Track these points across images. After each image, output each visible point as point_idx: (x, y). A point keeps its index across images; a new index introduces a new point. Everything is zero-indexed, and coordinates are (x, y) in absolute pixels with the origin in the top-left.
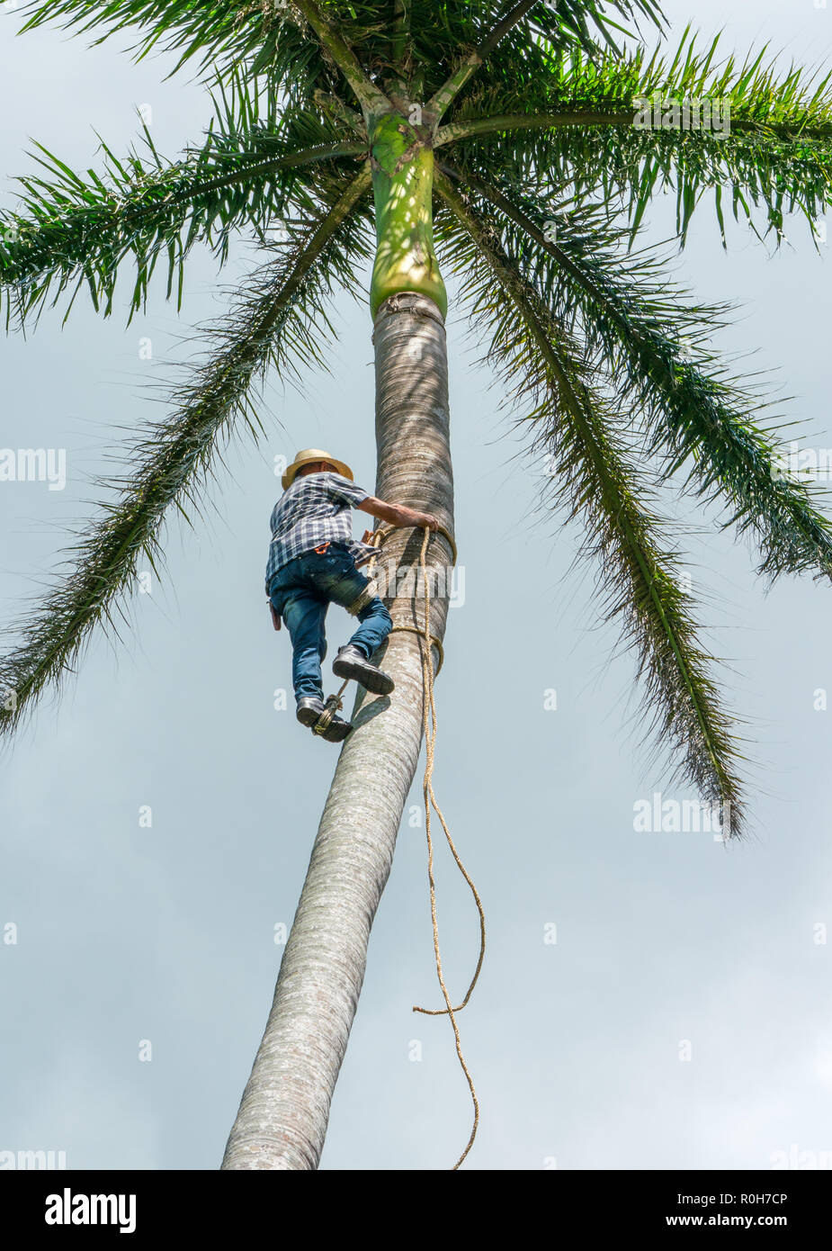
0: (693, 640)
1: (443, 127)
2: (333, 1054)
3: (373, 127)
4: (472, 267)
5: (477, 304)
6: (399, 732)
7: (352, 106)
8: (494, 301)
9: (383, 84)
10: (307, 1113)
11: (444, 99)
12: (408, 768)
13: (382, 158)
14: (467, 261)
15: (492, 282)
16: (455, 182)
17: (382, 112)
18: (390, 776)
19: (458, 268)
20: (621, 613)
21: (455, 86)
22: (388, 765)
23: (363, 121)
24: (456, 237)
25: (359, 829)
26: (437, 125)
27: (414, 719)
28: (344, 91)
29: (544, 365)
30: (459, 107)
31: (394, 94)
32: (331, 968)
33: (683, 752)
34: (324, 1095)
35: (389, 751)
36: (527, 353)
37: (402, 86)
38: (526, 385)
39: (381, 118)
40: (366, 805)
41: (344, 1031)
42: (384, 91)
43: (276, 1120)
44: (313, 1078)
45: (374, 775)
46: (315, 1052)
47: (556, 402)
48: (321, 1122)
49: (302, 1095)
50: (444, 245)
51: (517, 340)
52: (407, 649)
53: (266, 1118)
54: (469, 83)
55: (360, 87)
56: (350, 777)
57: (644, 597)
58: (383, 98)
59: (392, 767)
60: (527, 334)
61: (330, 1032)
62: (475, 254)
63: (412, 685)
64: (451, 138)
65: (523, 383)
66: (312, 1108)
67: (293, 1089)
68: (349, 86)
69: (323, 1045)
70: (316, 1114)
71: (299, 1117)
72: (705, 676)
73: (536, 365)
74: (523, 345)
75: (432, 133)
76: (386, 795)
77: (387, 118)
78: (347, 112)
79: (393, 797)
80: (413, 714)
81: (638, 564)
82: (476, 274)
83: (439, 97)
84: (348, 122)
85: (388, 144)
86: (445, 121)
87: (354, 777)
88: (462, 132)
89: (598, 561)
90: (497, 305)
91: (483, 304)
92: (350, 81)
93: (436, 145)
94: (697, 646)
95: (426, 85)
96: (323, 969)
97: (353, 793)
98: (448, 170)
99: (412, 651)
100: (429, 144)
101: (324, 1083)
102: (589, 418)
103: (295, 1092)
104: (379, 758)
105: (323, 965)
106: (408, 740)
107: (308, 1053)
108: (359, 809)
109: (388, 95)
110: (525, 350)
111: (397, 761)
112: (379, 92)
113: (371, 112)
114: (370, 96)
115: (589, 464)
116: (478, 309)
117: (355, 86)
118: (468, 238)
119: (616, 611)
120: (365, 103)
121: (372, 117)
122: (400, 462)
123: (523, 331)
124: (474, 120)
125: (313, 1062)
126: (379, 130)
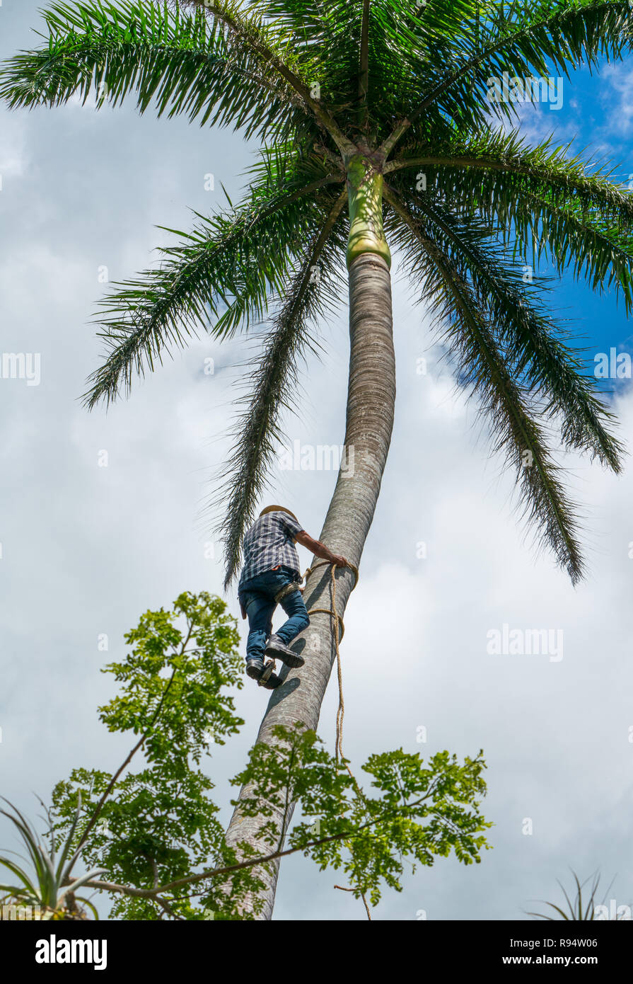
0: (549, 458)
1: (389, 163)
2: (322, 677)
3: (347, 162)
4: (410, 245)
5: (414, 267)
6: (362, 497)
7: (334, 152)
8: (424, 264)
9: (352, 137)
10: (306, 710)
11: (388, 146)
12: (367, 517)
13: (352, 180)
14: (407, 242)
15: (422, 253)
16: (397, 194)
17: (352, 154)
18: (356, 522)
19: (403, 246)
20: (505, 445)
21: (395, 138)
22: (355, 515)
23: (342, 160)
24: (400, 228)
25: (338, 551)
26: (385, 161)
27: (371, 491)
28: (330, 144)
29: (454, 300)
30: (399, 150)
31: (359, 143)
32: (320, 629)
33: (544, 529)
34: (316, 700)
35: (356, 508)
36: (444, 294)
37: (364, 138)
38: (445, 312)
39: (352, 157)
40: (341, 538)
41: (329, 664)
42: (353, 142)
43: (287, 714)
44: (309, 690)
45: (346, 521)
46: (310, 676)
47: (462, 322)
48: (314, 715)
49: (302, 700)
50: (392, 233)
51: (438, 287)
52: (367, 451)
53: (281, 713)
54: (404, 136)
55: (339, 140)
56: (333, 523)
57: (518, 434)
58: (353, 146)
59: (357, 517)
60: (444, 283)
61: (320, 664)
62: (412, 237)
63: (369, 471)
64: (394, 168)
65: (443, 312)
66: (309, 707)
67: (297, 696)
68: (333, 140)
69: (315, 672)
70: (311, 711)
71: (301, 712)
72: (557, 480)
73: (450, 300)
74: (441, 290)
75: (382, 165)
76: (353, 532)
77: (355, 157)
78: (333, 156)
79: (358, 533)
80: (371, 487)
81: (513, 415)
82: (413, 249)
83: (385, 144)
84: (333, 161)
85: (356, 172)
86: (391, 158)
87: (335, 523)
88: (400, 165)
89: (490, 416)
90: (425, 267)
91: (417, 267)
92: (333, 137)
93: (384, 173)
94: (552, 462)
95: (378, 138)
96: (316, 629)
97: (335, 531)
98: (392, 188)
99: (370, 452)
100: (380, 171)
101: (316, 693)
102: (482, 330)
103: (299, 699)
104: (350, 512)
105: (316, 627)
106: (367, 502)
107: (306, 676)
108: (338, 541)
109: (356, 144)
110: (443, 292)
111: (360, 513)
112: (350, 142)
113: (346, 154)
114: (345, 145)
115: (483, 357)
116: (414, 270)
117: (336, 140)
118: (407, 228)
119: (502, 444)
120: (342, 149)
121: (346, 157)
122: (363, 348)
123: (441, 281)
124: (407, 159)
125: (309, 682)
126: (350, 164)
